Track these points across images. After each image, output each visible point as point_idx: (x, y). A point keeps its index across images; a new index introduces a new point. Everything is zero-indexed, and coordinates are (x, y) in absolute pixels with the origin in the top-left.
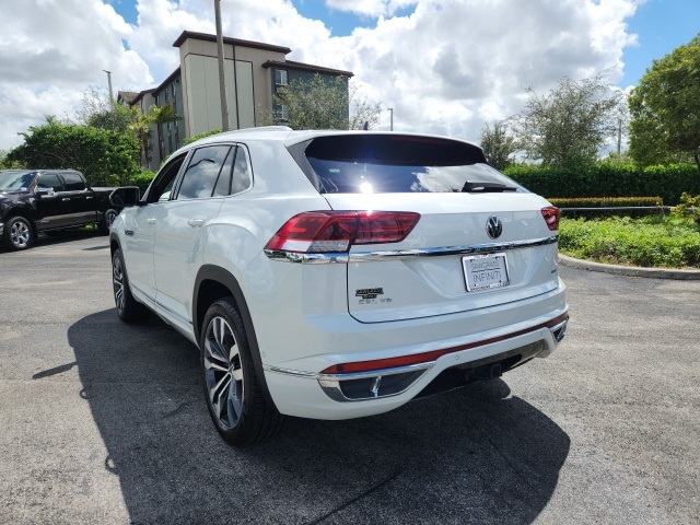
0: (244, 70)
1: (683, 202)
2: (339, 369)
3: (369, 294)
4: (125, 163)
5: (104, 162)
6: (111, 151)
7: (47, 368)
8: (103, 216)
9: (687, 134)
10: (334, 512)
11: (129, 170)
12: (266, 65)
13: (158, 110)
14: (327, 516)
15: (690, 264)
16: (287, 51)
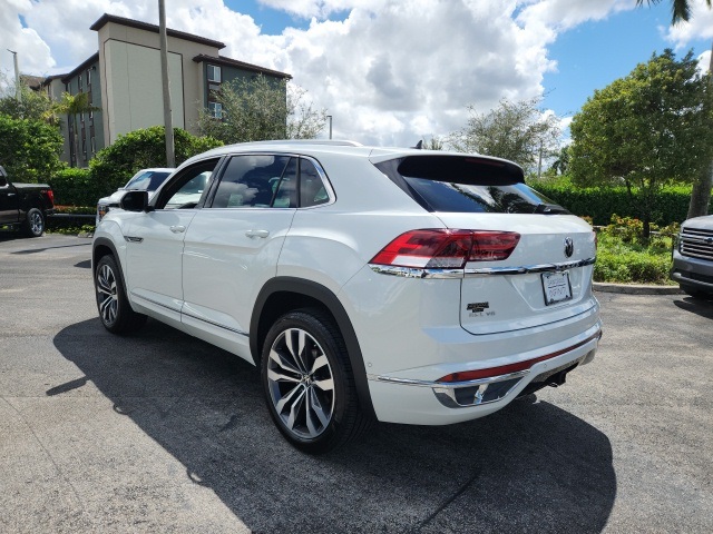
0: (174, 62)
1: (613, 223)
2: (455, 377)
3: (477, 308)
4: (48, 157)
5: (23, 155)
6: (31, 143)
7: (58, 383)
8: (26, 215)
9: (622, 161)
10: (440, 510)
11: (52, 165)
12: (198, 59)
13: (71, 99)
14: (435, 514)
15: (635, 280)
16: (221, 46)
